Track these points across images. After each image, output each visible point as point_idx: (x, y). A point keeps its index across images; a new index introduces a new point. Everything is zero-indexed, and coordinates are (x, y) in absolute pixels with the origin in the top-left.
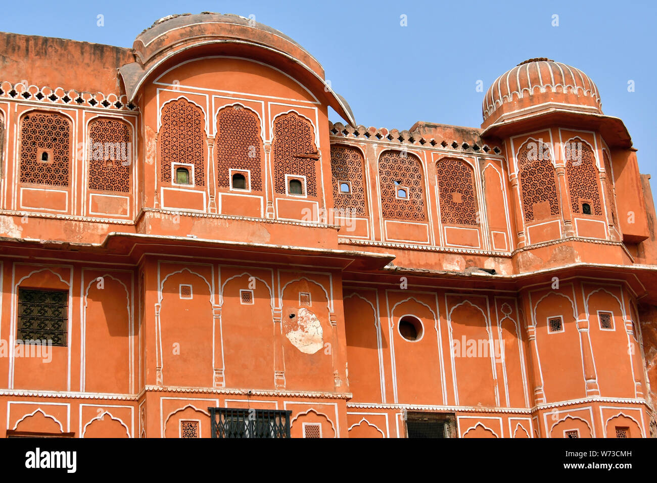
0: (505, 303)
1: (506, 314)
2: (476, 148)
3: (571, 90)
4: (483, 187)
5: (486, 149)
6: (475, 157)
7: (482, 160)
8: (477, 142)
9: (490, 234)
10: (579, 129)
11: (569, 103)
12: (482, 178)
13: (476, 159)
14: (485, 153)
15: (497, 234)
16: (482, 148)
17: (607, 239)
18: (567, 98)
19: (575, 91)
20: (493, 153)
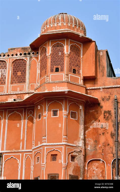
0: (31, 110)
1: (30, 114)
2: (29, 54)
3: (58, 24)
4: (29, 68)
5: (33, 53)
6: (28, 57)
7: (31, 58)
8: (30, 51)
9: (29, 85)
10: (59, 39)
11: (56, 30)
12: (29, 65)
13: (28, 58)
14: (32, 55)
15: (32, 85)
16: (31, 54)
17: (64, 80)
18: (55, 28)
19: (60, 24)
20: (36, 54)
